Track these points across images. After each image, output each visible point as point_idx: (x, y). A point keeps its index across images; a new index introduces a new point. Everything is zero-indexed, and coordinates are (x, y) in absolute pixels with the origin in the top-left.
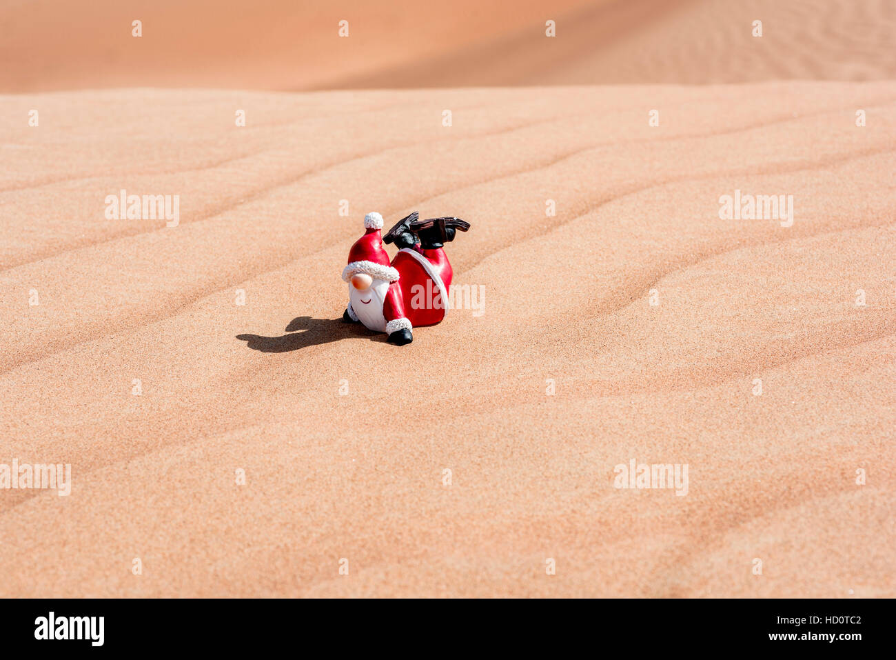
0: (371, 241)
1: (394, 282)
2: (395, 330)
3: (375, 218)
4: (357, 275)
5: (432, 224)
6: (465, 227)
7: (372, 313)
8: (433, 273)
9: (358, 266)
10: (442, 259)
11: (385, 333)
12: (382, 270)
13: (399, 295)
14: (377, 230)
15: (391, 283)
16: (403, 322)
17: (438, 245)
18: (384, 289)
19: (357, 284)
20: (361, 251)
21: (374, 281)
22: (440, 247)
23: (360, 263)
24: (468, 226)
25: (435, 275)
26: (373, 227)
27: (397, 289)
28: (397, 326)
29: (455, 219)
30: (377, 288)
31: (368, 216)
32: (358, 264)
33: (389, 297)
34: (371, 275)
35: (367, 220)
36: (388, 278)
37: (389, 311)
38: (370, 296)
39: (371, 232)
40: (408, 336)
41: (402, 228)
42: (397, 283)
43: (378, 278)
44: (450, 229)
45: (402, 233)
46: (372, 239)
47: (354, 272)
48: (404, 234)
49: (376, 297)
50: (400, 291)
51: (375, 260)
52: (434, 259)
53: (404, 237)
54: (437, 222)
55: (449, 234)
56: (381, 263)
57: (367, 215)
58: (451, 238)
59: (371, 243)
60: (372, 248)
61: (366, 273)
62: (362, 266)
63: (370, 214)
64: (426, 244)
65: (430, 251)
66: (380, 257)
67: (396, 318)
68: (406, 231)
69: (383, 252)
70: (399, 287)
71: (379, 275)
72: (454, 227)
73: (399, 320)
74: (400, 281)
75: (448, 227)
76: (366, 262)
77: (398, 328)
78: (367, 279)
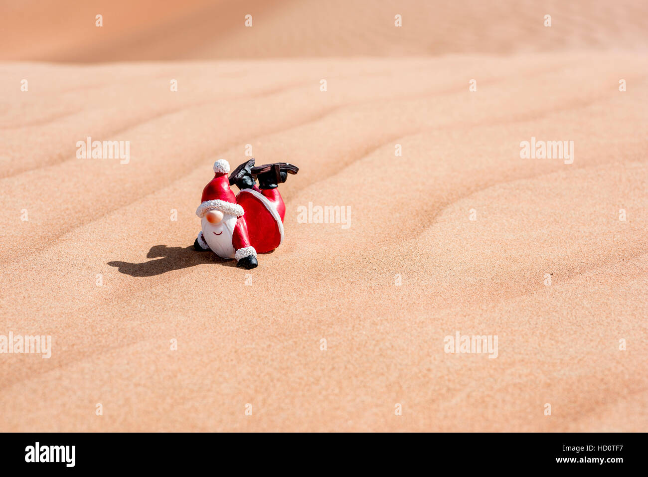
0: (222, 183)
1: (240, 217)
2: (243, 257)
3: (223, 164)
4: (212, 212)
5: (269, 169)
6: (294, 170)
7: (222, 242)
8: (271, 209)
9: (212, 204)
10: (277, 197)
11: (235, 260)
12: (231, 207)
13: (244, 227)
14: (225, 174)
15: (238, 218)
16: (249, 250)
17: (274, 185)
18: (233, 222)
19: (211, 219)
20: (212, 192)
21: (224, 216)
22: (276, 188)
23: (213, 201)
24: (297, 169)
25: (273, 211)
26: (222, 171)
27: (243, 222)
28: (245, 253)
29: (287, 164)
30: (227, 222)
31: (217, 163)
32: (212, 203)
33: (237, 229)
34: (223, 212)
35: (217, 166)
36: (236, 213)
37: (237, 242)
38: (221, 229)
39: (219, 175)
40: (254, 261)
41: (242, 172)
42: (243, 217)
43: (228, 214)
44: (283, 173)
45: (243, 176)
46: (221, 181)
47: (208, 210)
48: (245, 177)
49: (227, 230)
50: (245, 224)
51: (226, 200)
52: (271, 197)
53: (244, 180)
54: (274, 167)
55: (282, 177)
56: (230, 202)
57: (217, 161)
58: (283, 180)
59: (222, 185)
60: (223, 189)
61: (218, 210)
62: (215, 204)
63: (219, 161)
64: (264, 185)
65: (267, 191)
66: (229, 197)
67: (244, 246)
68: (247, 174)
69: (231, 192)
70: (244, 220)
71: (228, 211)
72: (286, 171)
73: (246, 248)
74: (245, 216)
75: (282, 171)
76: (219, 200)
77: (245, 255)
78: (219, 214)
